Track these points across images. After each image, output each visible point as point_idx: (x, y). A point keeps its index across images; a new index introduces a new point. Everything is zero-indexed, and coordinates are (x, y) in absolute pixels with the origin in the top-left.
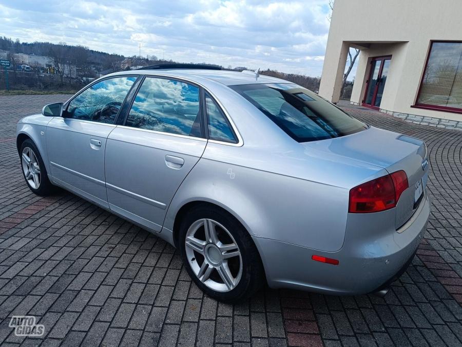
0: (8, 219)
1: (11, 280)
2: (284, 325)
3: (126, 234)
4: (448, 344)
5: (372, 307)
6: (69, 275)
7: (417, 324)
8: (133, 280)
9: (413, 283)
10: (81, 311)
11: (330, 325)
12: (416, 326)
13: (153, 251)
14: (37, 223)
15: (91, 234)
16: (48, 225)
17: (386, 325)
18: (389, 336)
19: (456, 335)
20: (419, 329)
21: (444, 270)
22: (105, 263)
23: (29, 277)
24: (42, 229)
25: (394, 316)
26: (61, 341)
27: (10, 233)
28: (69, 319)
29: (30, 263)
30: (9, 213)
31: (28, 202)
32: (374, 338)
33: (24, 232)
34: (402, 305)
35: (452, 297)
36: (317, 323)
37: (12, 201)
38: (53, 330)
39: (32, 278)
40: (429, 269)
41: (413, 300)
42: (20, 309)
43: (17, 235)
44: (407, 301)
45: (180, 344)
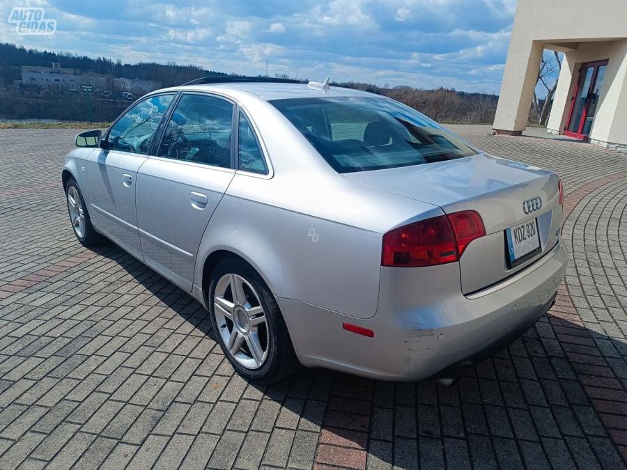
0: (41, 272)
1: (19, 338)
2: (325, 416)
3: (169, 294)
4: (553, 465)
5: (459, 405)
6: (85, 337)
7: (517, 433)
8: (155, 349)
9: (536, 379)
10: (82, 378)
11: (388, 421)
12: (515, 436)
13: (194, 316)
14: (72, 278)
15: (128, 293)
16: (82, 280)
17: (468, 430)
18: (468, 444)
19: (572, 455)
20: (516, 440)
21: (594, 365)
22: (131, 326)
23: (40, 337)
24: (76, 284)
25: (487, 420)
26: (48, 409)
27: (38, 287)
28: (65, 386)
29: (47, 321)
30: (46, 265)
31: (71, 253)
32: (443, 444)
33: (52, 287)
34: (506, 407)
35: (590, 402)
36: (370, 419)
37: (54, 251)
38: (44, 397)
39: (43, 338)
40: (570, 363)
41: (526, 402)
42: (18, 372)
43: (45, 289)
44: (515, 403)
45: (183, 426)
